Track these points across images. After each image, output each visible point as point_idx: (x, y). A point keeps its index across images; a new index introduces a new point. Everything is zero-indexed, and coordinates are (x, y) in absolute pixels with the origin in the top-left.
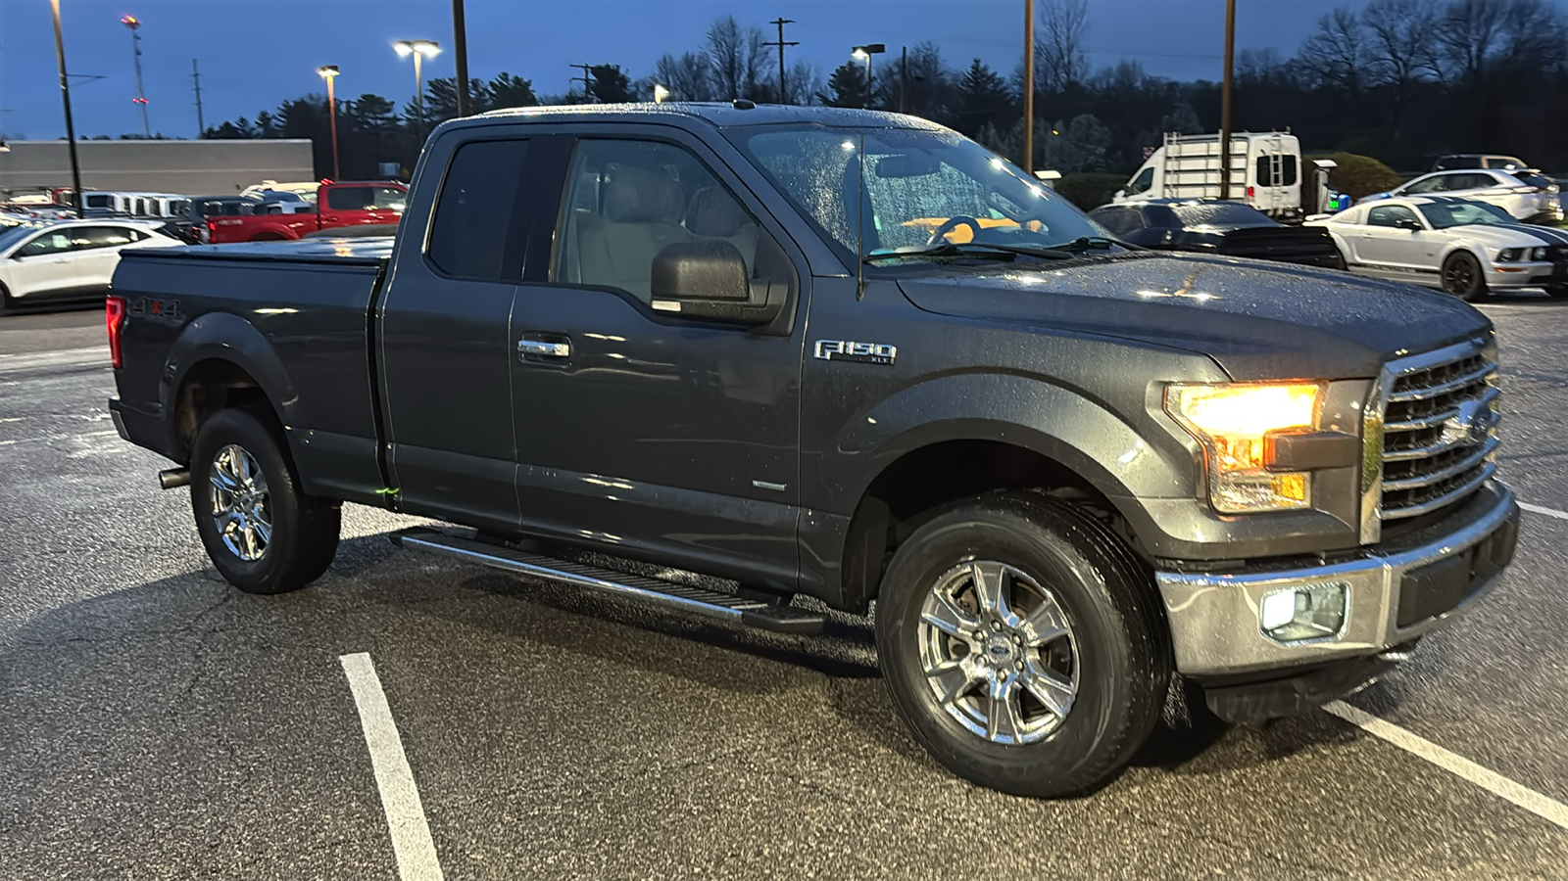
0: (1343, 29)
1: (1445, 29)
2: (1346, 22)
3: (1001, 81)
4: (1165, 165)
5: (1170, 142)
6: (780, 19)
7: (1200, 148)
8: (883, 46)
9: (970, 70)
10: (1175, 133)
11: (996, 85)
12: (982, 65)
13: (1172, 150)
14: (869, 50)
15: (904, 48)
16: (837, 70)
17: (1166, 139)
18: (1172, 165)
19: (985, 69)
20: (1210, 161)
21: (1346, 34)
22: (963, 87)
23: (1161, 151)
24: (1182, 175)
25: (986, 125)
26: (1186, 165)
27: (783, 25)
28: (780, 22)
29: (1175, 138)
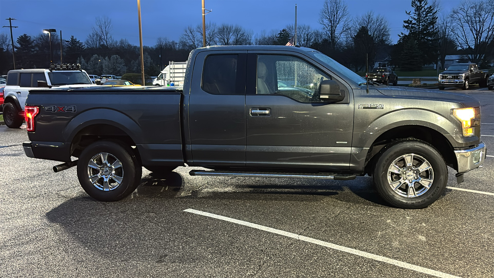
0: (191, 33)
1: (219, 34)
2: (192, 31)
3: (81, 43)
4: (170, 71)
5: (171, 64)
6: (10, 18)
7: (180, 66)
8: (55, 30)
9: (71, 39)
10: (172, 61)
11: (80, 45)
12: (74, 38)
13: (172, 66)
14: (50, 31)
15: (61, 31)
16: (19, 37)
17: (170, 63)
18: (171, 71)
19: (76, 39)
20: (184, 70)
21: (192, 34)
22: (68, 45)
23: (168, 66)
24: (175, 74)
25: (80, 57)
26: (176, 71)
27: (11, 20)
28: (10, 19)
29: (172, 63)
